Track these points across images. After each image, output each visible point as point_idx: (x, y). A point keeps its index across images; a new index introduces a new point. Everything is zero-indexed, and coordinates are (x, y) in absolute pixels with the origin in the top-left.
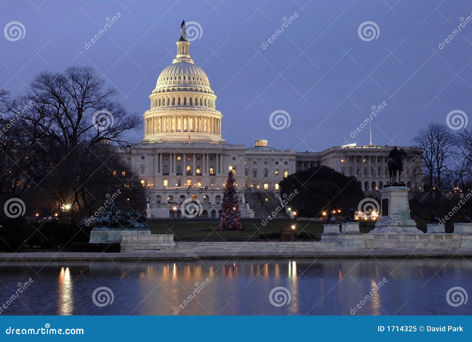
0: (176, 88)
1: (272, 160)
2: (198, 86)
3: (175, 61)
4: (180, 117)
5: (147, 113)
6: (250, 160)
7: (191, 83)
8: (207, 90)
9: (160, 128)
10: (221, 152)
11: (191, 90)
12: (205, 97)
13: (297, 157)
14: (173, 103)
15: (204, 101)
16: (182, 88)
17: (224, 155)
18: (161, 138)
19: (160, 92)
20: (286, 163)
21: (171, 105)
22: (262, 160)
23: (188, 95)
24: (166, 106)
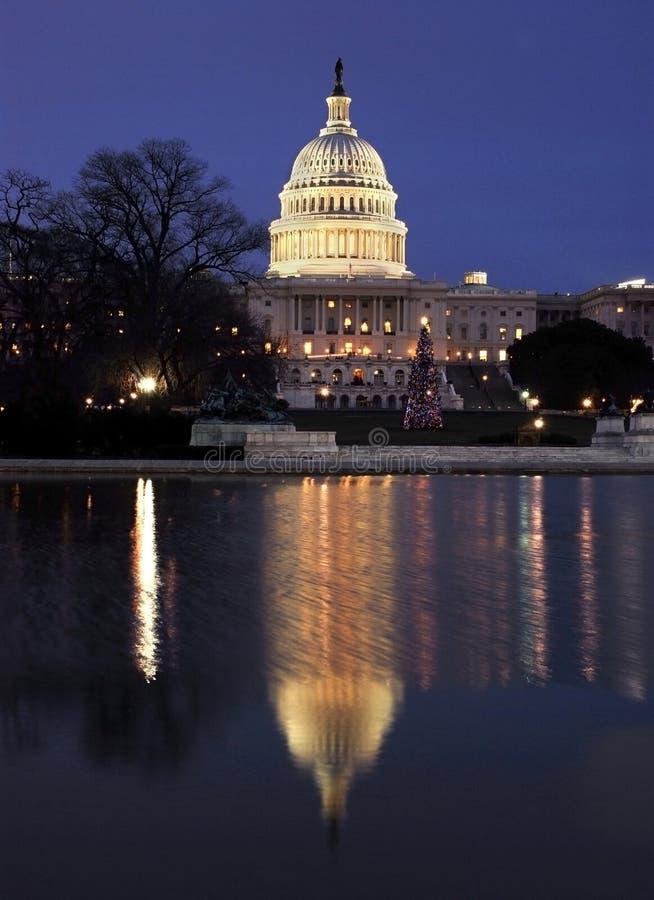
0: (326, 180)
1: (495, 308)
2: (366, 176)
3: (323, 132)
4: (333, 232)
5: (274, 224)
6: (456, 308)
7: (351, 171)
8: (381, 185)
9: (297, 251)
10: (404, 294)
11: (353, 184)
12: (376, 197)
13: (538, 303)
14: (321, 208)
15: (375, 204)
16: (336, 180)
17: (411, 300)
18: (299, 268)
19: (297, 187)
20: (519, 314)
21: (317, 210)
22: (476, 309)
23: (347, 193)
24: (308, 212)
